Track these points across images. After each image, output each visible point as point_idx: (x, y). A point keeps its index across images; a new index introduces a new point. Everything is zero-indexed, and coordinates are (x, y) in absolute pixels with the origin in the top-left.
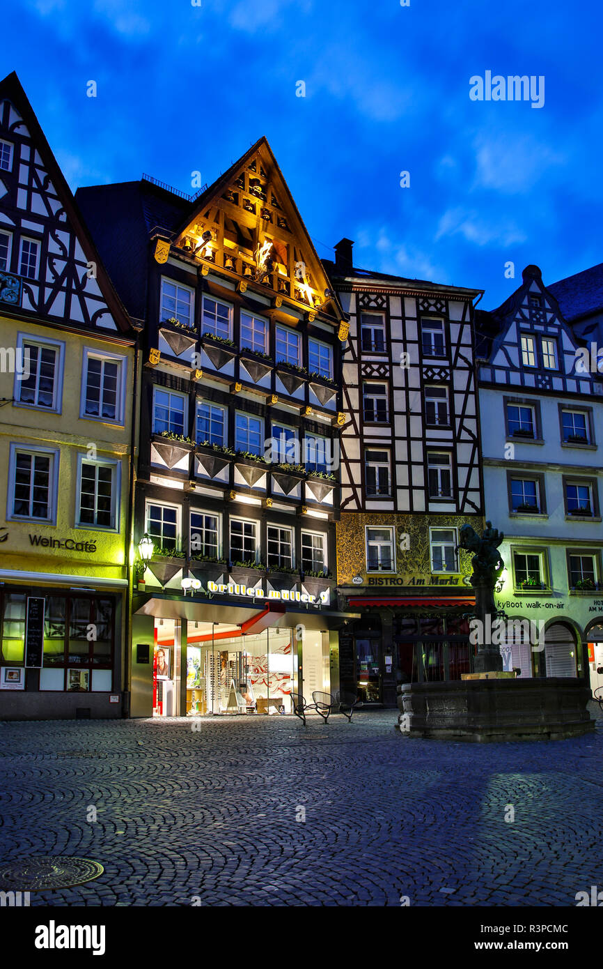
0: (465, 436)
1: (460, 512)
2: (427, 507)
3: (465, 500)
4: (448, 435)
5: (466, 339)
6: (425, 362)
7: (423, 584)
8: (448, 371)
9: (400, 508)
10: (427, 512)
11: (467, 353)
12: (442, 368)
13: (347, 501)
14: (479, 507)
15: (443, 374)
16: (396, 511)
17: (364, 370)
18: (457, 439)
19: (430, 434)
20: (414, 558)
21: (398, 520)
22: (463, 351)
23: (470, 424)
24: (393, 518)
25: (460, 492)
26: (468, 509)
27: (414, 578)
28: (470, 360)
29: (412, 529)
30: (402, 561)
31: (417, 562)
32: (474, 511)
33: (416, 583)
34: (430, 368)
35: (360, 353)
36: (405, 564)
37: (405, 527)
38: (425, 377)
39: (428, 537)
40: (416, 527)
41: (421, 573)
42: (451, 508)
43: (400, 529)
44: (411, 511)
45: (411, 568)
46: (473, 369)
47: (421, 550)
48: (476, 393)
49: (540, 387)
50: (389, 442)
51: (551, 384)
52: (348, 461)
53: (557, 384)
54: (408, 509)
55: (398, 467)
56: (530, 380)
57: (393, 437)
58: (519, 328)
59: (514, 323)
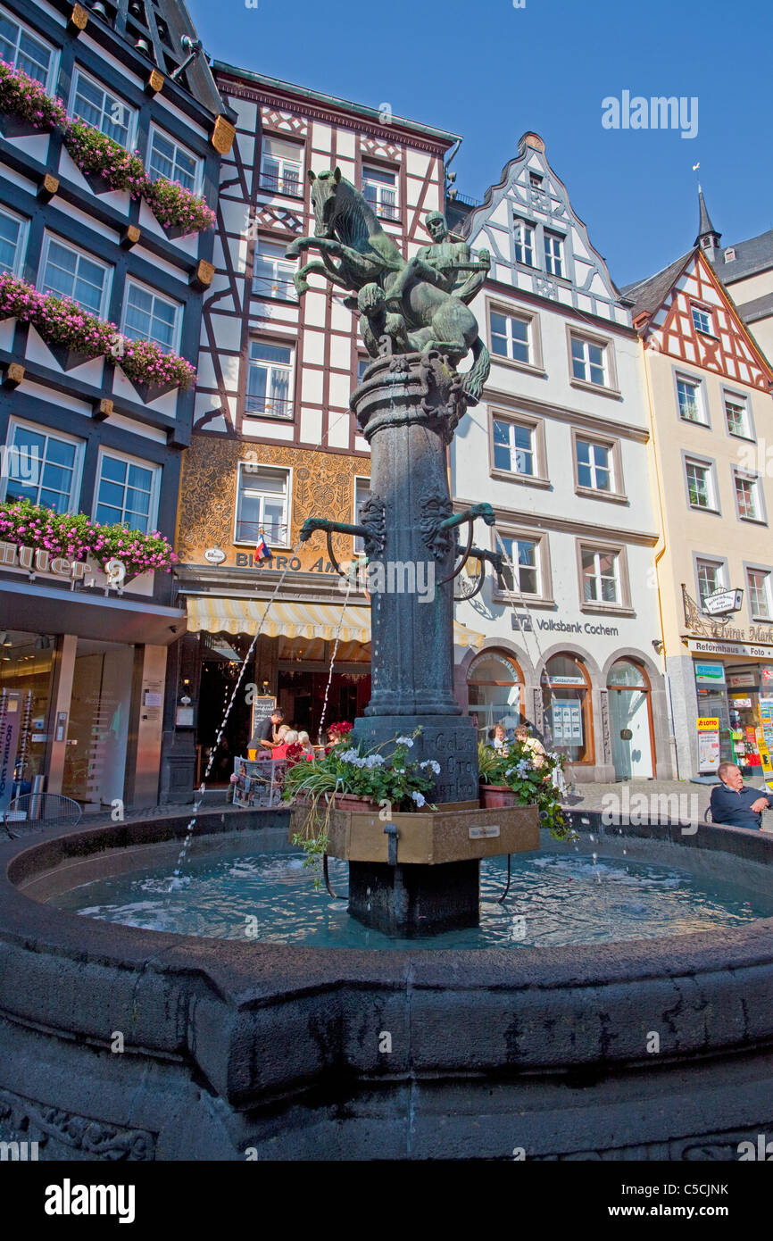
2: (352, 442)
9: (303, 440)
10: (351, 452)
13: (209, 416)
16: (296, 444)
17: (261, 216)
21: (299, 459)
24: (290, 453)
27: (321, 560)
29: (323, 476)
33: (324, 569)
35: (257, 190)
37: (312, 471)
39: (351, 490)
40: (330, 474)
43: (303, 475)
44: (324, 448)
47: (336, 512)
49: (540, 294)
50: (294, 331)
51: (556, 295)
52: (215, 352)
53: (565, 297)
54: (317, 441)
55: (306, 372)
56: (525, 283)
57: (302, 326)
58: (510, 209)
59: (505, 201)
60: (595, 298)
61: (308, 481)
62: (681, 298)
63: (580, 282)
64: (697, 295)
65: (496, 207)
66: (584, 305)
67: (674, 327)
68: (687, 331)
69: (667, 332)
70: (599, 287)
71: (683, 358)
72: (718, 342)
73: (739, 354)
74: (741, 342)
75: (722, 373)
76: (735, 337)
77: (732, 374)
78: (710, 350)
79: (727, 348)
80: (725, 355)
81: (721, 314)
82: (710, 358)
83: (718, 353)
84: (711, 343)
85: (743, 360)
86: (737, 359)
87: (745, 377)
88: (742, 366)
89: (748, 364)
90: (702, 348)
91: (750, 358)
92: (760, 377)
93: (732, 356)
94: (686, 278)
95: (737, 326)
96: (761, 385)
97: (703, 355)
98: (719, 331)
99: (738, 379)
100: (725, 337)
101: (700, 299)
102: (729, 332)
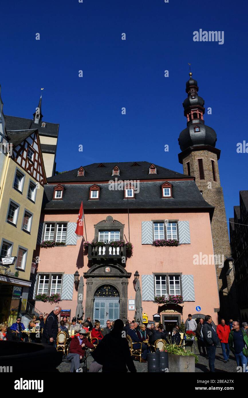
62: (26, 144)
64: (32, 145)
67: (21, 153)
68: (25, 156)
69: (18, 154)
71: (21, 166)
72: (33, 164)
73: (38, 170)
74: (40, 167)
75: (31, 175)
76: (39, 164)
77: (34, 176)
78: (30, 166)
79: (36, 167)
80: (34, 169)
81: (37, 155)
82: (29, 169)
83: (32, 168)
84: (31, 163)
85: (39, 173)
86: (37, 172)
87: (38, 179)
88: (38, 175)
89: (40, 175)
90: (28, 165)
91: (41, 173)
92: (42, 180)
93: (36, 170)
94: (29, 138)
95: (41, 161)
96: (42, 183)
97: (27, 167)
98: (35, 160)
99: (36, 179)
100: (36, 164)
101: (32, 147)
102: (38, 161)
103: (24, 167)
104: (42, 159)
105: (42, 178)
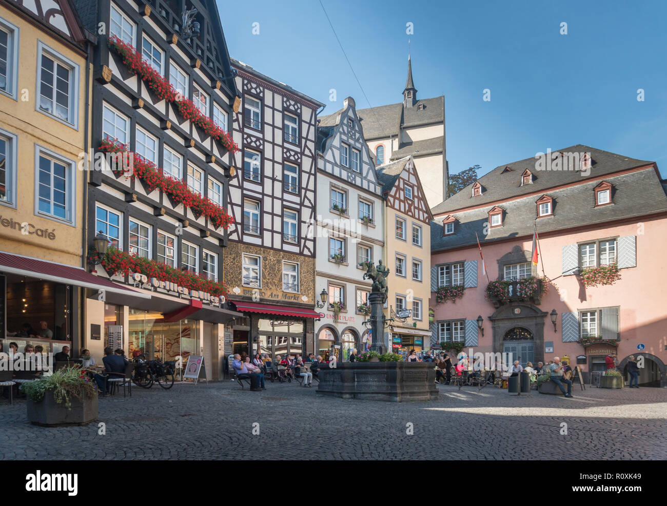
0: (307, 203)
1: (301, 254)
2: (282, 246)
3: (305, 246)
4: (297, 199)
5: (312, 136)
6: (286, 145)
7: (278, 298)
8: (299, 155)
9: (265, 245)
10: (282, 250)
11: (311, 145)
12: (296, 153)
13: (232, 233)
14: (313, 252)
15: (296, 157)
16: (262, 246)
17: (246, 139)
18: (302, 204)
19: (286, 196)
20: (273, 279)
21: (264, 253)
22: (309, 143)
23: (310, 195)
24: (260, 250)
25: (302, 240)
26: (306, 252)
27: (272, 294)
28: (313, 152)
29: (272, 260)
30: (265, 281)
31: (274, 282)
32: (310, 254)
33: (273, 297)
34: (289, 150)
35: (244, 126)
36: (267, 283)
37: (268, 258)
38: (285, 156)
39: (282, 266)
40: (275, 259)
41: (277, 290)
42: (296, 249)
43: (265, 259)
44: (272, 248)
45: (271, 287)
46: (314, 158)
47: (277, 275)
48: (315, 175)
49: (350, 180)
50: (260, 196)
51: (355, 181)
52: (232, 204)
53: (358, 182)
54: (270, 246)
55: (265, 215)
56: (344, 175)
57: (263, 194)
58: (341, 138)
59: (338, 134)
60: (369, 181)
61: (267, 262)
62: (401, 181)
63: (364, 174)
64: (407, 180)
65: (335, 137)
66: (365, 186)
67: (397, 196)
68: (402, 198)
69: (395, 197)
70: (371, 177)
71: (400, 211)
72: (413, 202)
73: (420, 207)
74: (422, 202)
75: (413, 216)
76: (419, 199)
77: (417, 216)
78: (410, 206)
79: (416, 205)
80: (415, 208)
81: (416, 188)
82: (410, 210)
83: (412, 207)
84: (410, 203)
85: (422, 210)
86: (419, 210)
87: (421, 218)
88: (421, 213)
89: (424, 212)
90: (407, 205)
91: (424, 209)
92: (427, 218)
93: (418, 208)
94: (404, 172)
95: (421, 194)
96: (427, 221)
97: (407, 209)
98: (414, 196)
99: (419, 219)
100: (416, 200)
101: (409, 181)
102: (418, 197)
103: (402, 210)
104: (423, 191)
105: (426, 215)
